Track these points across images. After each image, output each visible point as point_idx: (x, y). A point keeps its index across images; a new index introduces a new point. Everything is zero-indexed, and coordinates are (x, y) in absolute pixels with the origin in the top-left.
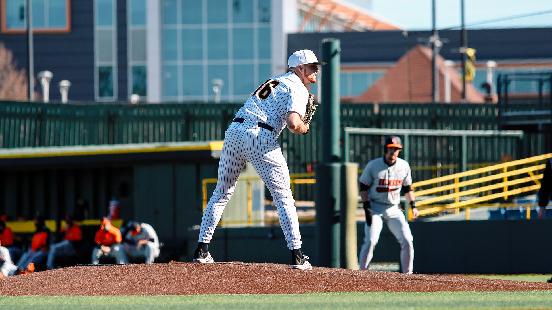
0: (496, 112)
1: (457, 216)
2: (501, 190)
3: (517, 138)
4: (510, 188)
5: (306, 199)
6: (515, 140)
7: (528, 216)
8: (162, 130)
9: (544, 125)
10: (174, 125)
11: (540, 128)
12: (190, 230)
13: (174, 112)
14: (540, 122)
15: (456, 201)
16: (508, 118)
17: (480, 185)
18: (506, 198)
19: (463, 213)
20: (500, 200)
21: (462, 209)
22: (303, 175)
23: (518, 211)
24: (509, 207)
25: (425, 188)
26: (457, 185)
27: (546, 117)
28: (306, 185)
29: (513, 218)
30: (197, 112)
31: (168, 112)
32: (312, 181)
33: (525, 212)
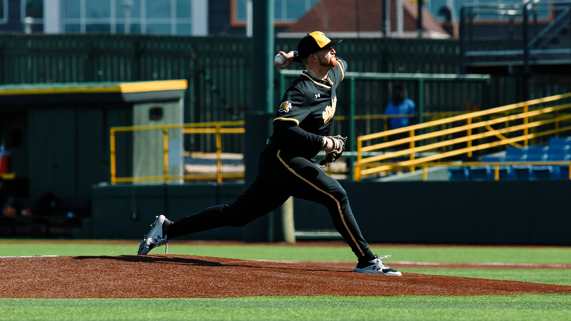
0: (458, 51)
1: (413, 175)
2: (464, 145)
3: (483, 82)
4: (475, 143)
5: (232, 151)
6: (480, 85)
7: (497, 177)
8: (61, 66)
9: (515, 67)
10: (74, 60)
11: (510, 70)
12: (95, 187)
13: (74, 44)
14: (510, 64)
15: (411, 158)
16: (472, 58)
17: (439, 139)
18: (470, 155)
19: (420, 172)
20: (463, 157)
21: (418, 168)
22: (228, 123)
23: (484, 170)
24: (474, 166)
25: (374, 142)
26: (412, 139)
27: (517, 57)
28: (232, 135)
29: (479, 180)
30: (102, 45)
31: (67, 45)
32: (241, 131)
33: (493, 171)
